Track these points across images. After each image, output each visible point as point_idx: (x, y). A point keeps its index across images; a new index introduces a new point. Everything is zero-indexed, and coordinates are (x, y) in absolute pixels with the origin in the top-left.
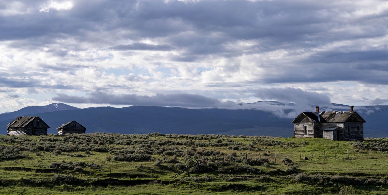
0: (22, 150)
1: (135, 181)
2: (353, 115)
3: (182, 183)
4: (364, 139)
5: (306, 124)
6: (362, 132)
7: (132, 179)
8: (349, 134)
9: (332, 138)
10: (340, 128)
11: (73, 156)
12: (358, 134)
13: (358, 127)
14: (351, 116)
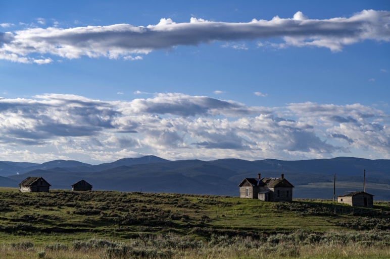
0: (13, 204)
1: (75, 230)
2: (282, 181)
3: (107, 232)
4: (293, 200)
5: (248, 188)
6: (291, 195)
7: (74, 228)
8: (279, 196)
9: (264, 199)
10: (271, 191)
11: (46, 209)
12: (287, 196)
13: (288, 192)
14: (281, 182)
